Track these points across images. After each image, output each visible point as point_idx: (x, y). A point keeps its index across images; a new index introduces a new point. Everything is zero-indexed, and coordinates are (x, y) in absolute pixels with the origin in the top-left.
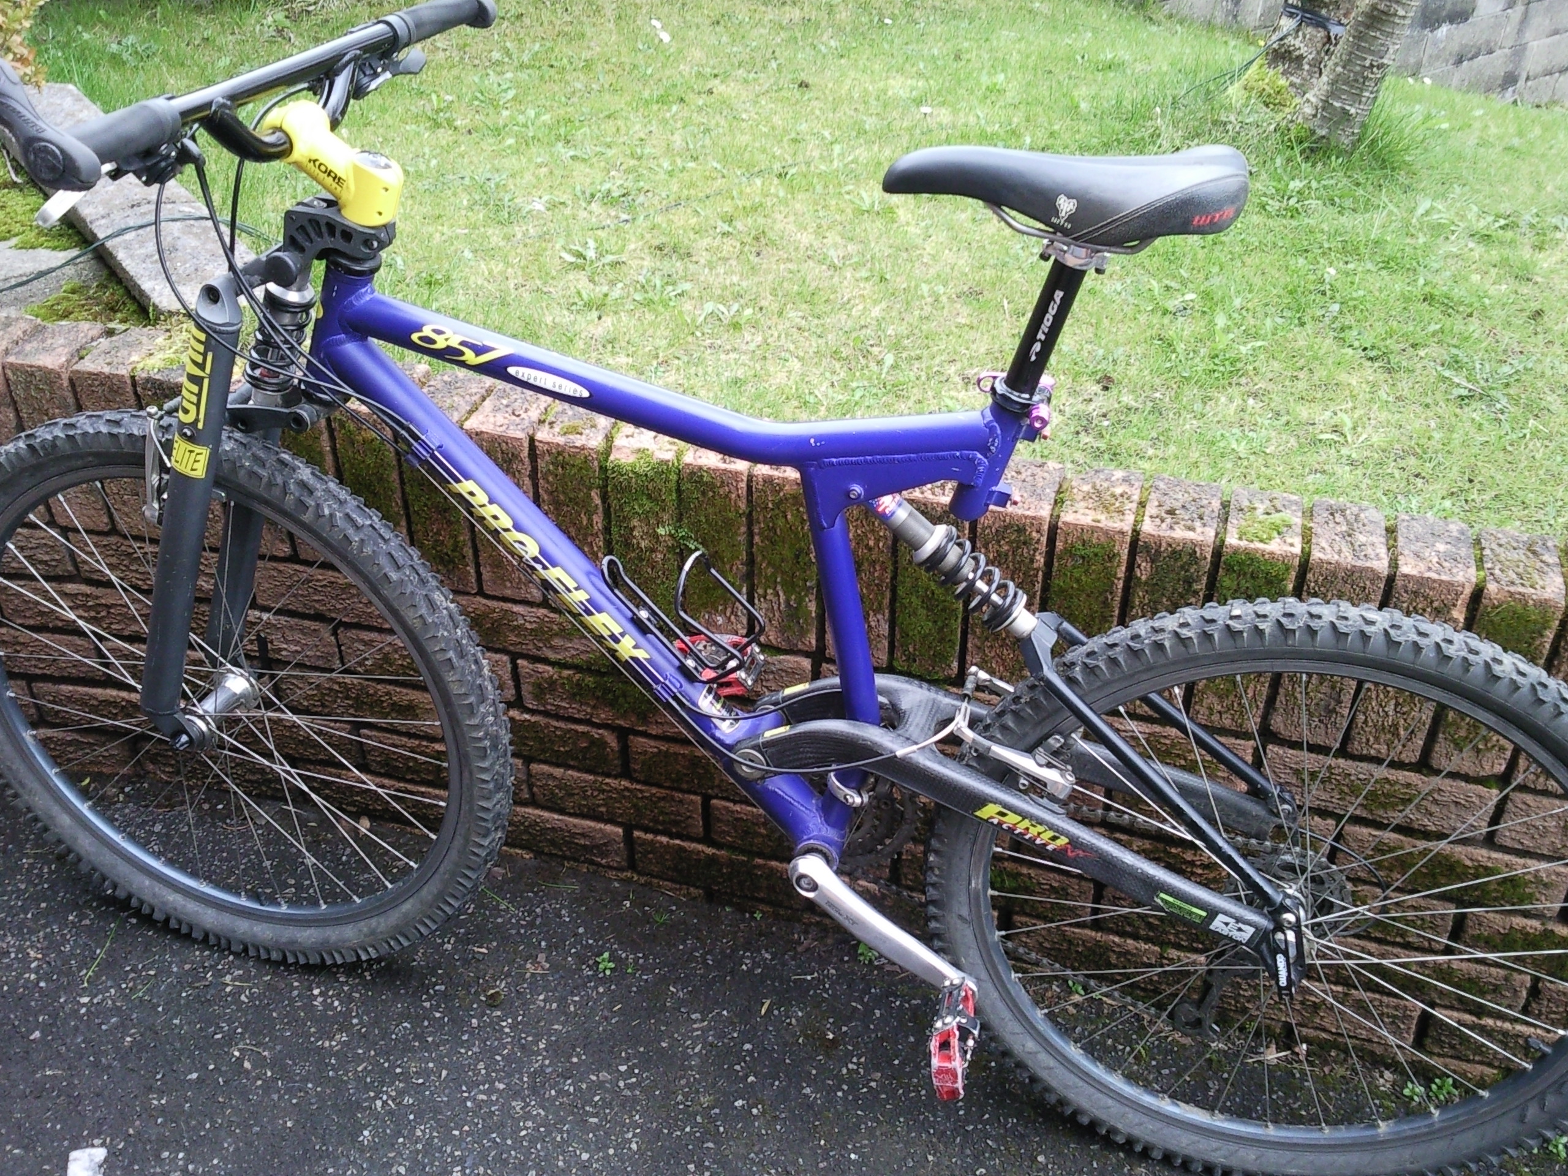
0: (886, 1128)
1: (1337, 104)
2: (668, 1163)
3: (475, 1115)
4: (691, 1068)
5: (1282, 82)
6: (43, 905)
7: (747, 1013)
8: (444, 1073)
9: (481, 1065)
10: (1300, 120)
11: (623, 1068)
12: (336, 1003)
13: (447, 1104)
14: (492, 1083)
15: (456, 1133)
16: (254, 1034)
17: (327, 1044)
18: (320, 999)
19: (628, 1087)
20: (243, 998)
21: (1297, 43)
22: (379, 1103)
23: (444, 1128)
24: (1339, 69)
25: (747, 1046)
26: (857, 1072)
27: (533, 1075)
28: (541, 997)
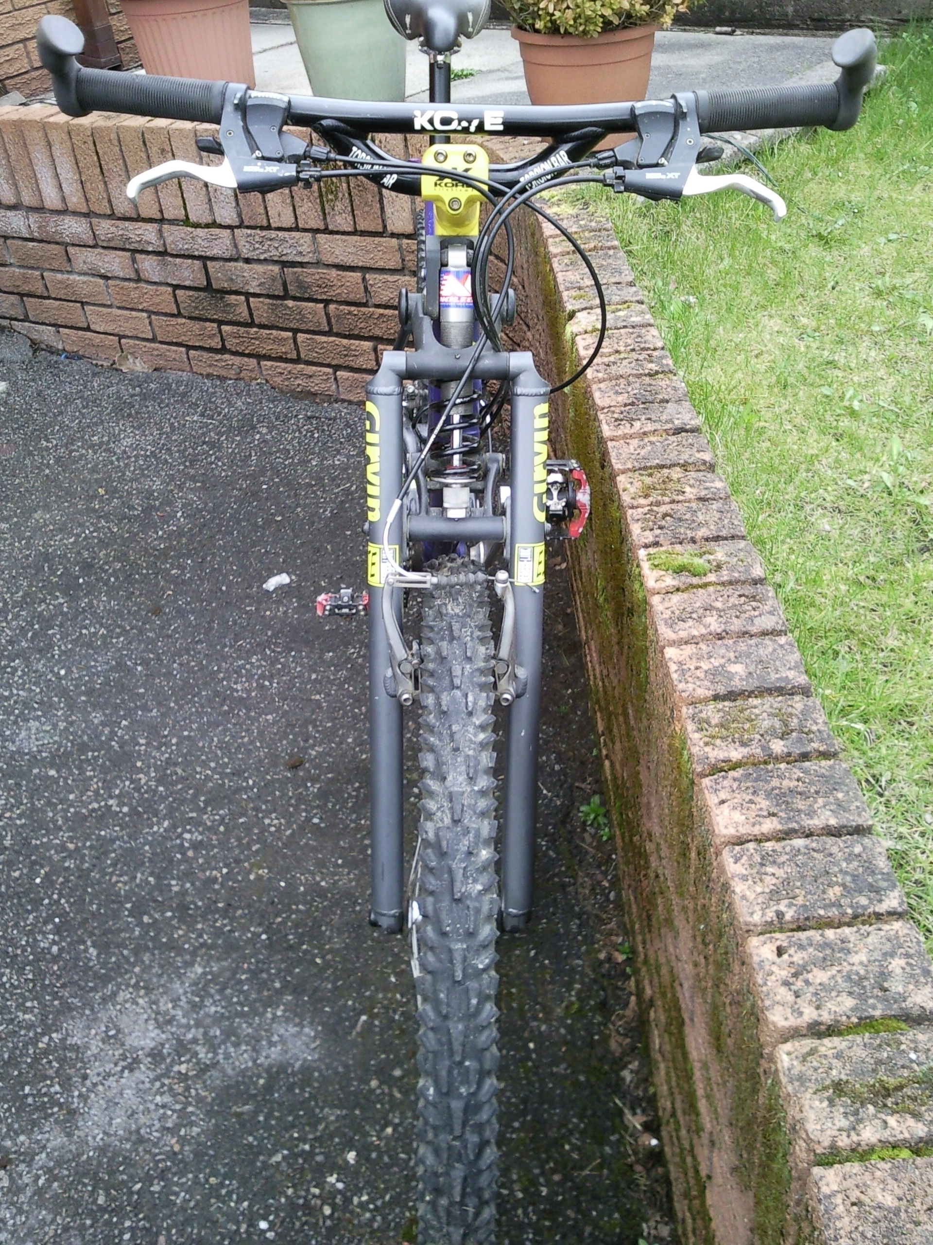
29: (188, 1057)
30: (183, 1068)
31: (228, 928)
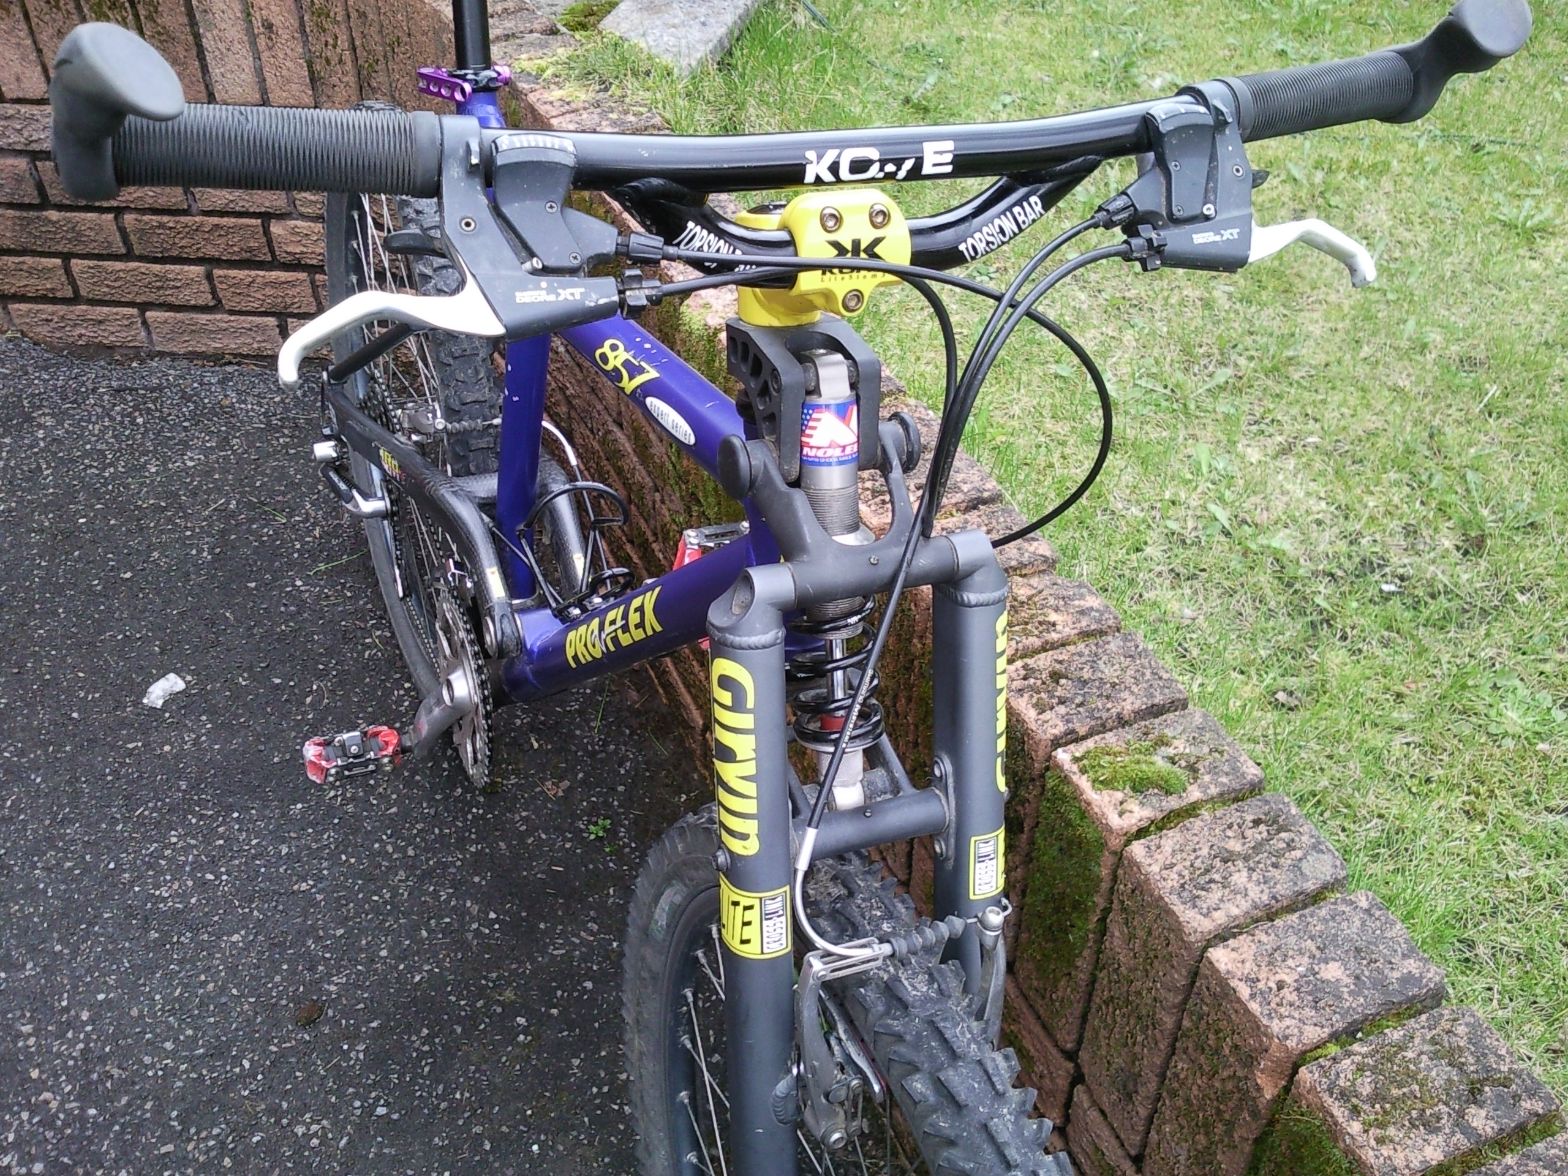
9: (420, 826)
14: (409, 845)
19: (478, 933)
27: (439, 864)
28: (524, 814)
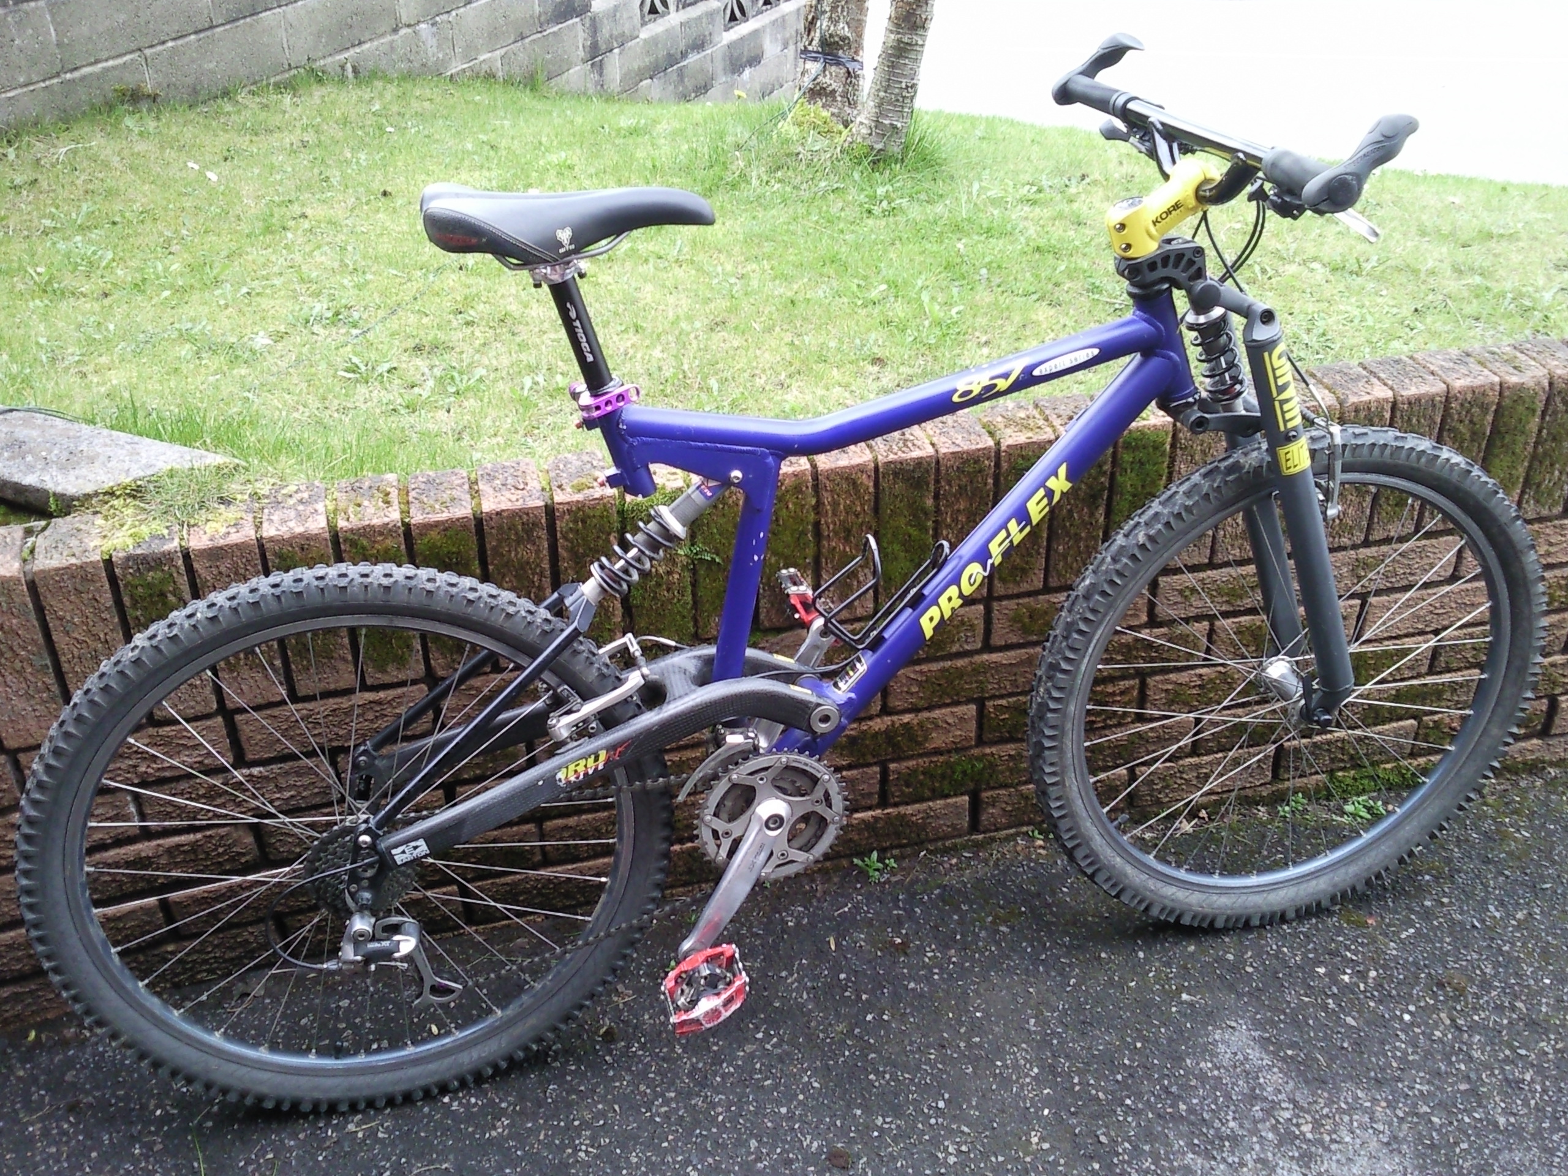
0: (984, 985)
1: (887, 122)
2: (851, 1083)
3: (670, 1125)
4: (810, 1011)
5: (825, 114)
6: (94, 1154)
7: (821, 953)
8: (617, 1107)
9: (642, 1088)
10: (859, 140)
11: (760, 1035)
12: (473, 1100)
13: (638, 1128)
14: (663, 1095)
15: (665, 1144)
16: (420, 1157)
17: (494, 1133)
18: (456, 1103)
20: (380, 1135)
21: (827, 80)
22: (582, 1154)
23: (652, 1144)
24: (882, 94)
25: (842, 976)
26: (935, 957)
27: (690, 1075)
28: (646, 1017)
29: (1293, 1128)
30: (1306, 1128)
31: (1127, 1145)
